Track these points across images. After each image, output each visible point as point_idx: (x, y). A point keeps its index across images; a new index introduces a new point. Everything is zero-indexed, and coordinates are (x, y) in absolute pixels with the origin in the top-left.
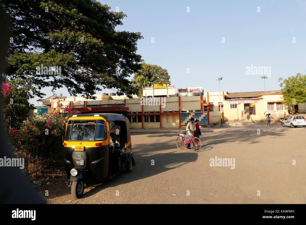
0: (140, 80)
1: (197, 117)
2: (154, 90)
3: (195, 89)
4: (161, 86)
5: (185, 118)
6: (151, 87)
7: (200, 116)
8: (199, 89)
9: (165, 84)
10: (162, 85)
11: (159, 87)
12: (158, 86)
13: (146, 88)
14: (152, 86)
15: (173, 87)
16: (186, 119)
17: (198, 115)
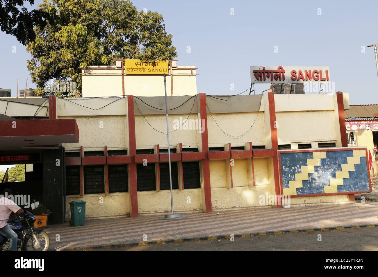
0: (74, 37)
1: (335, 164)
2: (123, 79)
3: (306, 72)
4: (150, 66)
5: (294, 170)
6: (113, 67)
7: (345, 162)
8: (321, 71)
9: (164, 59)
10: (154, 65)
11: (144, 69)
12: (139, 67)
13: (94, 72)
14: (119, 64)
15: (189, 72)
16: (300, 172)
17: (336, 159)
